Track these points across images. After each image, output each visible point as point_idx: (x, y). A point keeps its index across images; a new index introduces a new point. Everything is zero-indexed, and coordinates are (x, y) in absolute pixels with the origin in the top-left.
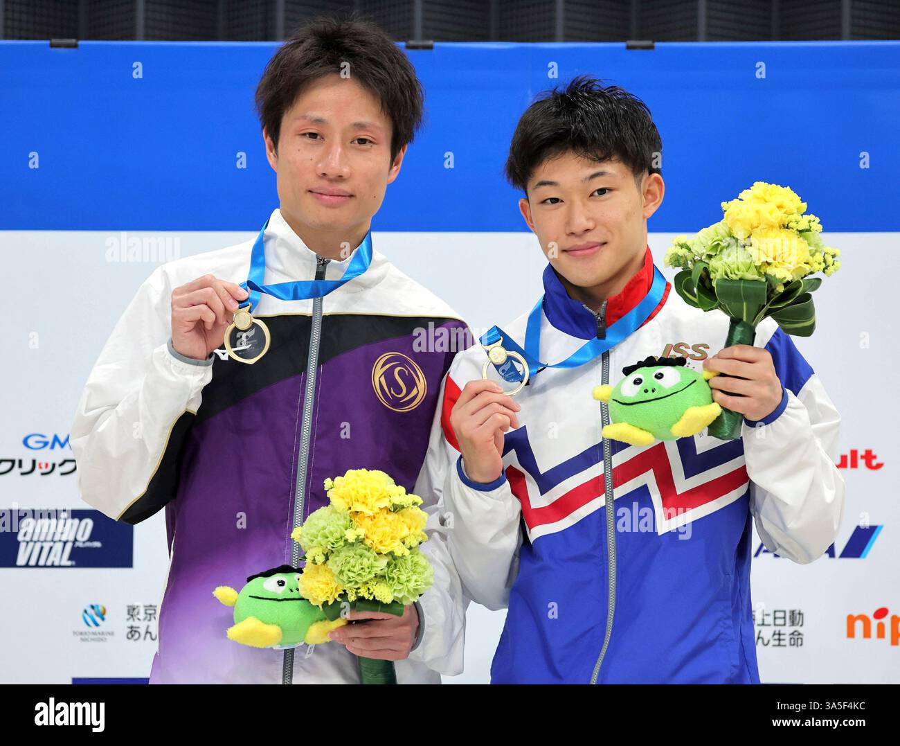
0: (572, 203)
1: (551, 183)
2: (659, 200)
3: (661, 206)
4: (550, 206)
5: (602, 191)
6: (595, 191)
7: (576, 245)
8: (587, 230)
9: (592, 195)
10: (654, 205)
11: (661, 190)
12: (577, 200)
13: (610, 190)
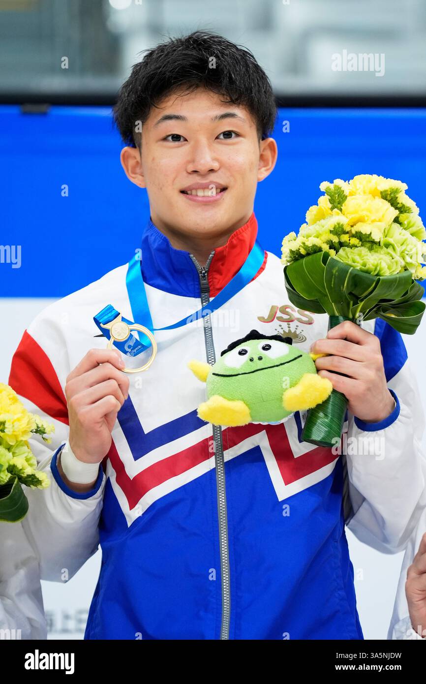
0: (197, 142)
1: (177, 118)
2: (272, 166)
3: (272, 173)
4: (171, 144)
5: (228, 135)
6: (220, 134)
7: (198, 183)
8: (212, 171)
9: (217, 138)
10: (267, 170)
11: (273, 157)
12: (203, 140)
13: (238, 135)
